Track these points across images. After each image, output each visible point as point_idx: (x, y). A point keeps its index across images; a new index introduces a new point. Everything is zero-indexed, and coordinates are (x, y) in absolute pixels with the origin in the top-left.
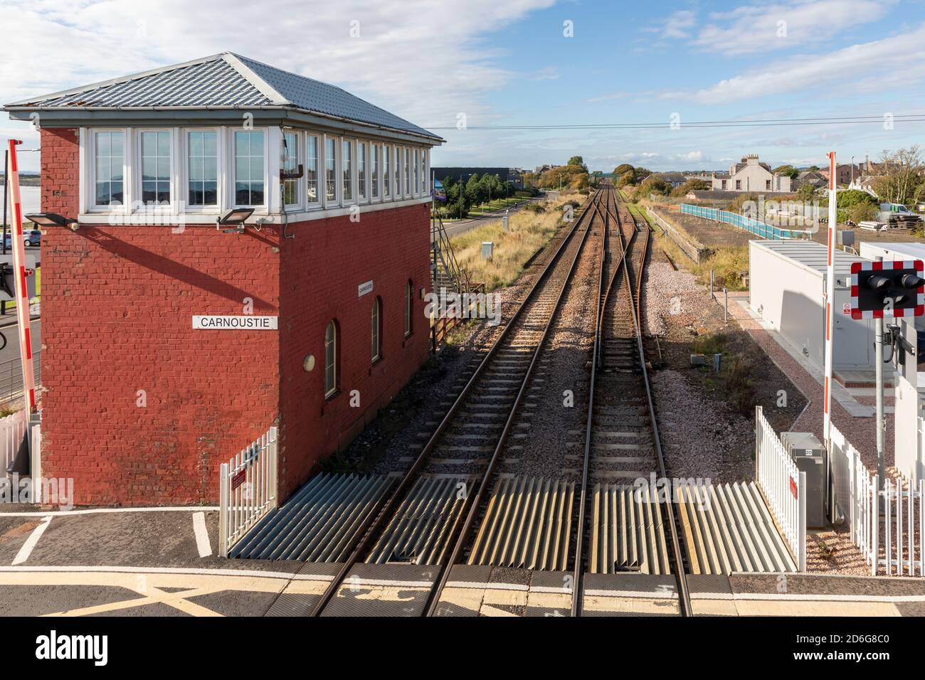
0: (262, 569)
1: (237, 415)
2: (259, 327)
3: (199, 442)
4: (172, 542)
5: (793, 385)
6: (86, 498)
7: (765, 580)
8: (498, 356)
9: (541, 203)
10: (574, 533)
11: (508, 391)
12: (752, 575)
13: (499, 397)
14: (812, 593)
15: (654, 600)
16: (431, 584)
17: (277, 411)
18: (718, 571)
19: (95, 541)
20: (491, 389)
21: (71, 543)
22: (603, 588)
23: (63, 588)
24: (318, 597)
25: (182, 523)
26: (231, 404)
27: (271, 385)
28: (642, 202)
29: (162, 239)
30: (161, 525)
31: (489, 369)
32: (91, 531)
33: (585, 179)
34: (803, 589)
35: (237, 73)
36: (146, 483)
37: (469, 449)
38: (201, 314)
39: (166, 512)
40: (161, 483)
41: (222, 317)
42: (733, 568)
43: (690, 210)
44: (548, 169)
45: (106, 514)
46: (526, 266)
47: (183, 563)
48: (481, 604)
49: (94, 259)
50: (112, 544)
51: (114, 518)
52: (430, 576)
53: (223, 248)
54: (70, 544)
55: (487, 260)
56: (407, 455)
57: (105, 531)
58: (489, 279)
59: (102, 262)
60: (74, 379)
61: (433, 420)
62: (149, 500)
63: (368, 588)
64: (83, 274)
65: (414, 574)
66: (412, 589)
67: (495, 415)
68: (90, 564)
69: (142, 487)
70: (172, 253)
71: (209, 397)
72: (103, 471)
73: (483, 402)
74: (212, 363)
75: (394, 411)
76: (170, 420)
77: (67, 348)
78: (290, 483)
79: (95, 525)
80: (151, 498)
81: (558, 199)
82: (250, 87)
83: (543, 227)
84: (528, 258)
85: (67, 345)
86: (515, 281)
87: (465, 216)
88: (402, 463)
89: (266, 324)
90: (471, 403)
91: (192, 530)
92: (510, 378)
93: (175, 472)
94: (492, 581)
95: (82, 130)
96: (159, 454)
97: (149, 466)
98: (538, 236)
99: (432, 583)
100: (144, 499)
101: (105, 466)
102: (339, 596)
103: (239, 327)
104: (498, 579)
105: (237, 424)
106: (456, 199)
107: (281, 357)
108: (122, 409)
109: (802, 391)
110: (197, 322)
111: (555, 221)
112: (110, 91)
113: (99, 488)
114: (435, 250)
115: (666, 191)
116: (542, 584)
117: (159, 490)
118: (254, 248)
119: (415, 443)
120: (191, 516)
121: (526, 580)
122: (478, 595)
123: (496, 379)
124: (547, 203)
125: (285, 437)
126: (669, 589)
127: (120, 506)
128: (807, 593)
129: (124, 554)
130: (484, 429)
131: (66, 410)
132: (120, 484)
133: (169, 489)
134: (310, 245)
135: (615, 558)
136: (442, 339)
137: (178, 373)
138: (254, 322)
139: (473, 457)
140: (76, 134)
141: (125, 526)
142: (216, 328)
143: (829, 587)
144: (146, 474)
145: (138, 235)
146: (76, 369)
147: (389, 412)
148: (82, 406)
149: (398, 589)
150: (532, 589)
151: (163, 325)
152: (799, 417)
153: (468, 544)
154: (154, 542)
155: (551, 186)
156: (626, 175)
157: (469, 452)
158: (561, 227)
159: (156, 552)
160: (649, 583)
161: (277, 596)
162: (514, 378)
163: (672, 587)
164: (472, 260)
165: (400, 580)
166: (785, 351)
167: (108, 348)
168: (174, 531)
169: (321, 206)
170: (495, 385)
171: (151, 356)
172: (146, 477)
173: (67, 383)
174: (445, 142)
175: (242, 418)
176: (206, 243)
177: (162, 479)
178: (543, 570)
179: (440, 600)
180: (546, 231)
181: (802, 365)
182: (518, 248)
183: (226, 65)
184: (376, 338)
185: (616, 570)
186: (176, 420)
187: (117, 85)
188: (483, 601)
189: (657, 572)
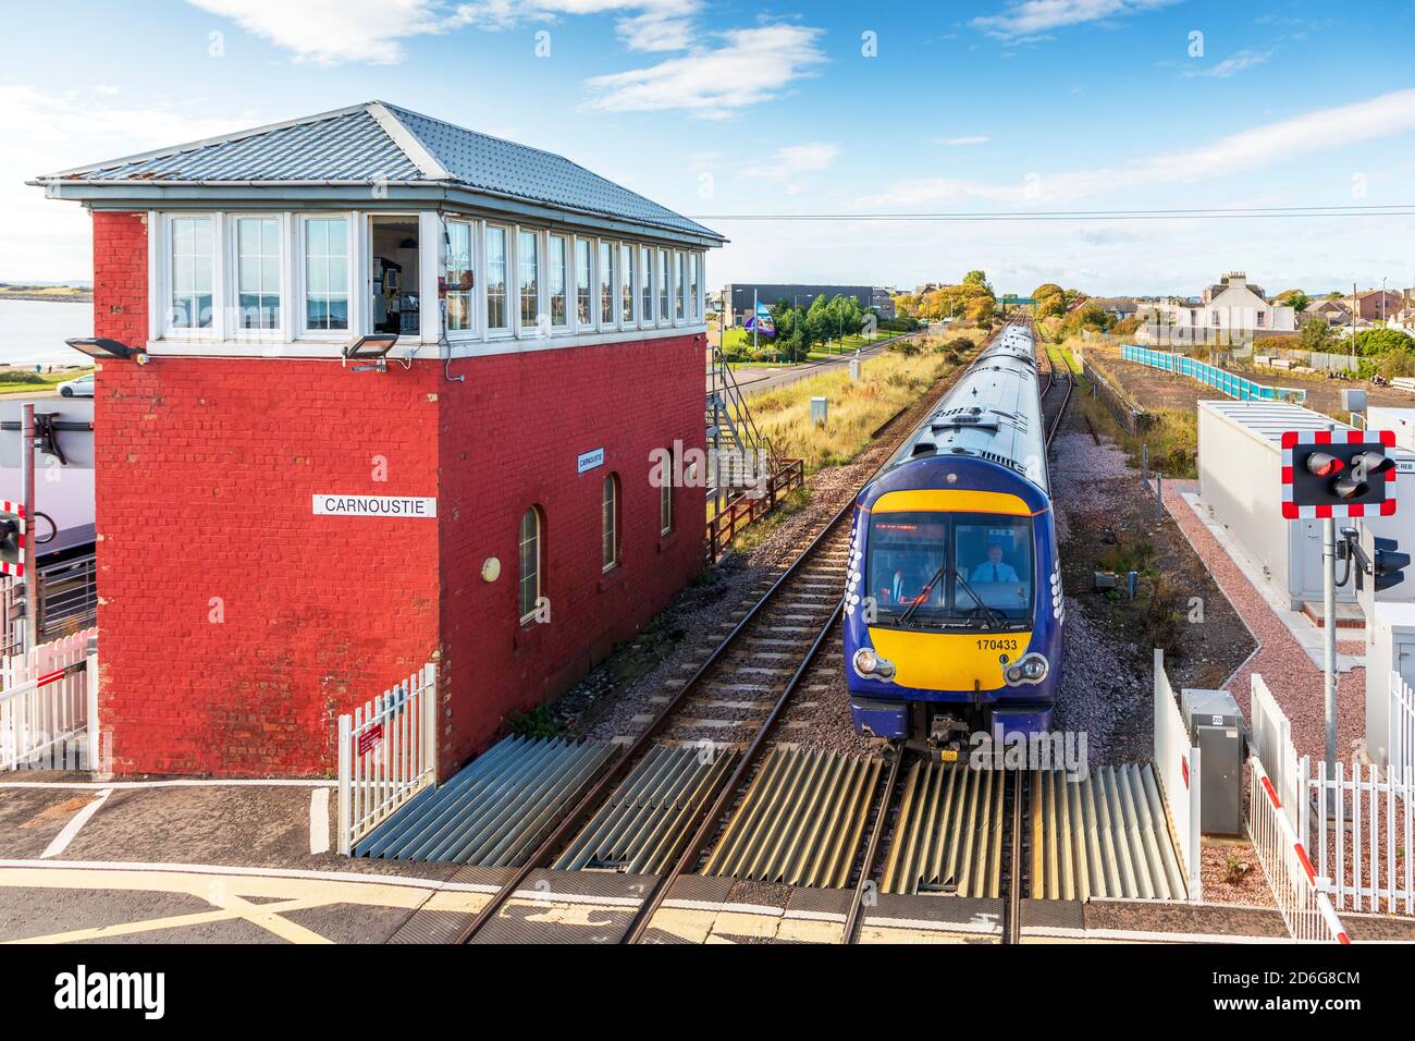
0: (396, 874)
1: (378, 644)
2: (409, 514)
3: (324, 684)
4: (275, 830)
5: (1239, 620)
6: (163, 763)
7: (1136, 910)
8: (809, 568)
9: (915, 340)
10: (866, 832)
11: (814, 620)
12: (1119, 903)
13: (798, 629)
14: (1203, 932)
15: (964, 935)
16: (639, 902)
17: (436, 640)
18: (1070, 895)
19: (166, 826)
20: (788, 617)
21: (130, 828)
22: (893, 915)
23: (107, 893)
24: (472, 916)
25: (294, 803)
26: (370, 628)
27: (428, 600)
28: (1070, 341)
29: (268, 379)
30: (263, 806)
31: (791, 589)
32: (162, 811)
33: (988, 306)
34: (1191, 926)
35: (384, 132)
36: (249, 743)
37: (739, 705)
38: (325, 493)
39: (275, 788)
40: (270, 745)
41: (356, 498)
42: (1093, 892)
43: (1135, 354)
44: (934, 290)
45: (189, 787)
46: (875, 435)
47: (285, 862)
48: (709, 933)
49: (172, 407)
50: (188, 831)
51: (200, 794)
52: (641, 890)
53: (356, 394)
54: (129, 830)
55: (817, 424)
56: (646, 712)
57: (182, 812)
58: (815, 453)
59: (183, 413)
60: (143, 585)
61: (693, 661)
62: (253, 769)
63: (548, 905)
64: (155, 430)
65: (618, 887)
66: (611, 909)
67: (787, 656)
68: (151, 860)
69: (242, 750)
70: (283, 400)
71: (339, 617)
72: (187, 724)
73: (773, 636)
74: (343, 566)
75: (639, 646)
76: (282, 651)
77: (133, 540)
78: (459, 748)
79: (171, 804)
80: (257, 765)
81: (943, 336)
82: (399, 153)
83: (912, 376)
84: (883, 422)
85: (134, 535)
86: (855, 456)
87: (802, 358)
88: (635, 723)
89: (419, 509)
90: (755, 637)
91: (308, 814)
92: (819, 601)
93: (290, 728)
94: (732, 900)
95: (152, 215)
96: (265, 702)
97: (252, 718)
98: (902, 391)
99: (642, 901)
100: (247, 767)
101: (189, 717)
102: (501, 915)
103: (380, 513)
104: (741, 897)
105: (378, 658)
106: (790, 333)
107: (441, 558)
108: (213, 633)
109: (1251, 631)
110: (320, 504)
111: (933, 368)
112: (195, 158)
113: (180, 749)
114: (716, 406)
115: (1107, 325)
116: (805, 906)
117: (267, 755)
118: (401, 394)
119: (660, 694)
120: (310, 795)
121: (782, 901)
122: (705, 920)
123: (800, 603)
124: (925, 341)
125: (449, 679)
126: (991, 920)
127: (210, 776)
128: (1196, 931)
129: (203, 847)
130: (767, 676)
131: (133, 633)
132: (211, 744)
133: (282, 753)
134: (493, 392)
135: (921, 872)
136: (729, 541)
137: (293, 581)
138: (402, 505)
139: (743, 718)
140: (143, 221)
141: (211, 806)
142: (347, 513)
143: (1230, 923)
144: (248, 730)
145: (233, 373)
146: (145, 571)
147: (631, 648)
148: (155, 626)
149: (591, 909)
150: (789, 913)
151: (271, 508)
152: (1239, 669)
153: (709, 846)
154: (250, 830)
155: (937, 316)
156: (1050, 300)
157: (738, 709)
158: (941, 378)
159: (249, 844)
160: (964, 910)
161: (412, 913)
162: (825, 602)
163: (996, 916)
164: (794, 425)
165: (596, 895)
166: (1239, 570)
167: (192, 541)
168: (281, 815)
169: (511, 334)
170: (795, 612)
171: (253, 555)
172: (248, 735)
173: (133, 592)
174: (729, 242)
175: (386, 650)
176: (331, 387)
177: (271, 738)
178: (811, 886)
179: (649, 926)
180: (913, 385)
181: (1260, 591)
182: (868, 408)
183: (371, 120)
184: (611, 536)
185: (919, 890)
186: (290, 650)
187: (207, 148)
188: (712, 928)
189: (979, 893)
